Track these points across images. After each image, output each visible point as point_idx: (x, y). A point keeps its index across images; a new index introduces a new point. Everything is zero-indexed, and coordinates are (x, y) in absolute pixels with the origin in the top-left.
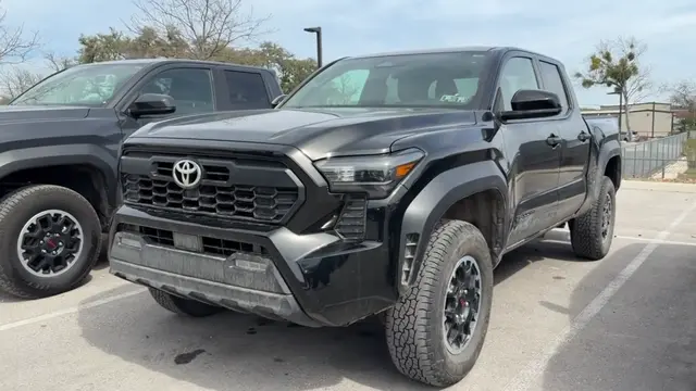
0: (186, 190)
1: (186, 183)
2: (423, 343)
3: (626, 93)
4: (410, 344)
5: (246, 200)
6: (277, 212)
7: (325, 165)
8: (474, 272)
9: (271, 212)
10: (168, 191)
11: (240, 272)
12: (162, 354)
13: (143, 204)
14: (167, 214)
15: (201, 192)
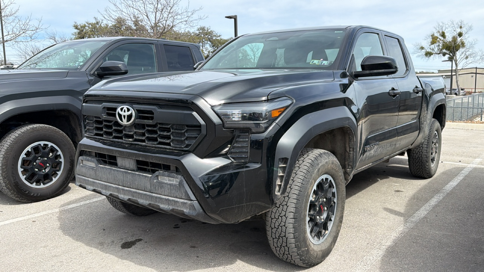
0: (126, 126)
1: (125, 122)
2: (292, 236)
3: (456, 61)
4: (283, 236)
5: (165, 133)
6: (187, 142)
7: (220, 109)
8: (331, 186)
9: (182, 142)
10: (114, 128)
11: (161, 184)
12: (113, 242)
13: (97, 137)
14: (112, 144)
15: (136, 128)
